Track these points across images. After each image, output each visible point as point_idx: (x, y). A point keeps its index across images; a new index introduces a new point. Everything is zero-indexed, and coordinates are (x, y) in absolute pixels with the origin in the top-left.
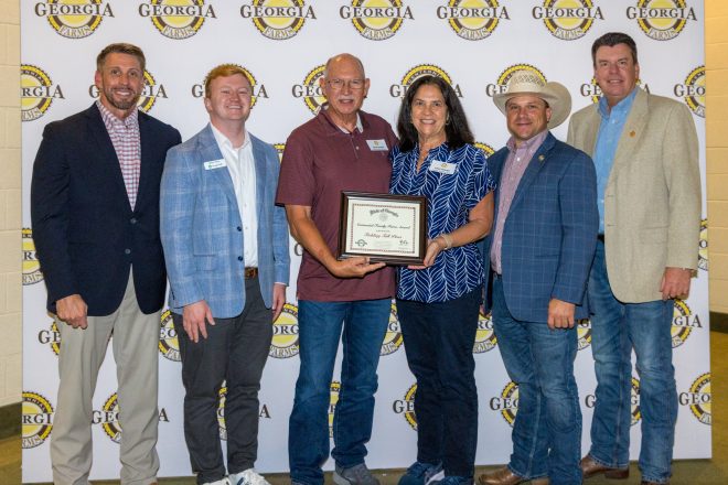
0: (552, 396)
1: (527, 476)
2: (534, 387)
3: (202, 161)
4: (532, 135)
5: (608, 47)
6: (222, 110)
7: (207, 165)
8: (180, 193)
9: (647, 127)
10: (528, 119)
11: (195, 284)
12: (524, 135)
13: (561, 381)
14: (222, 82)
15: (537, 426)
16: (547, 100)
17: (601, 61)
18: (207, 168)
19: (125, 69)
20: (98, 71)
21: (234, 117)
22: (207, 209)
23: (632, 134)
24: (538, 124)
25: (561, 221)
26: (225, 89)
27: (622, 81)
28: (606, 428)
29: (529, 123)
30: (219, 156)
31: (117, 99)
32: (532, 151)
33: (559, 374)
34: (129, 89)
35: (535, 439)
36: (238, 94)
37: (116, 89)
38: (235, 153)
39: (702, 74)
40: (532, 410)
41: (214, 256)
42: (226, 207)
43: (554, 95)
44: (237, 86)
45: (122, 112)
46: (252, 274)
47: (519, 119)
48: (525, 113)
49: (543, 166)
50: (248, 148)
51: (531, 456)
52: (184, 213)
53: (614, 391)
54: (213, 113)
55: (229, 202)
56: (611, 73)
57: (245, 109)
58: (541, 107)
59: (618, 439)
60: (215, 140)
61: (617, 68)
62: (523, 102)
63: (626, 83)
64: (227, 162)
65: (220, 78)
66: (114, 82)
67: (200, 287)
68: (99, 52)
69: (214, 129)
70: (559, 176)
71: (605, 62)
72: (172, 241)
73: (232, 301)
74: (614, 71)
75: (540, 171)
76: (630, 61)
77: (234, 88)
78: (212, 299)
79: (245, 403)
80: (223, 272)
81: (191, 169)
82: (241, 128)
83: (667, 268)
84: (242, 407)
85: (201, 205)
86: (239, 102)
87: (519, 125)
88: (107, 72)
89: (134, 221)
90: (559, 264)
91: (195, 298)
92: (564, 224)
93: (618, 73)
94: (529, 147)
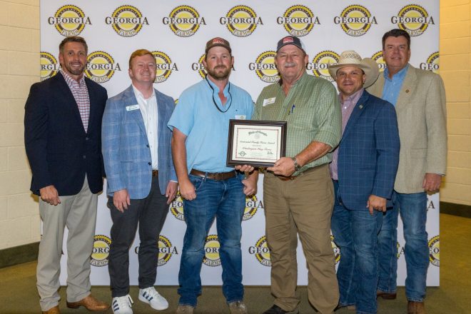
0: (362, 255)
1: (345, 304)
2: (350, 250)
3: (125, 106)
4: (354, 92)
5: (394, 37)
6: (138, 76)
7: (128, 108)
8: (112, 125)
9: (416, 88)
10: (351, 81)
11: (121, 179)
12: (349, 92)
13: (369, 246)
14: (139, 59)
15: (352, 274)
16: (364, 69)
17: (388, 45)
18: (128, 110)
19: (76, 51)
20: (60, 53)
21: (146, 80)
22: (128, 134)
23: (407, 91)
24: (358, 84)
25: (375, 146)
26: (140, 64)
27: (400, 59)
28: (384, 269)
29: (352, 84)
30: (136, 103)
31: (73, 69)
32: (355, 102)
33: (368, 242)
34: (80, 63)
35: (351, 282)
36: (148, 67)
37: (72, 63)
38: (145, 101)
39: (437, 56)
40: (349, 264)
41: (131, 162)
42: (138, 134)
43: (368, 66)
44: (147, 62)
45: (76, 77)
46: (155, 173)
47: (345, 81)
48: (349, 77)
49: (363, 112)
50: (154, 99)
51: (348, 291)
52: (115, 137)
53: (388, 247)
54: (133, 78)
55: (141, 130)
56: (394, 53)
57: (152, 76)
58: (360, 74)
59: (391, 276)
60: (134, 94)
61: (399, 50)
62: (348, 71)
63: (403, 60)
64: (140, 106)
65: (138, 57)
66: (70, 59)
67: (124, 181)
68: (60, 42)
69: (134, 87)
70: (375, 119)
71: (391, 47)
72: (108, 153)
73: (142, 189)
74: (397, 52)
75: (361, 115)
76: (406, 47)
77: (145, 63)
78: (130, 187)
79: (151, 250)
80: (137, 172)
81: (118, 111)
82: (150, 87)
83: (427, 174)
84: (149, 252)
85: (124, 132)
86: (149, 71)
87: (346, 85)
88: (66, 54)
89: (87, 139)
90: (376, 173)
91: (121, 188)
92: (378, 148)
93: (399, 53)
94: (352, 99)
